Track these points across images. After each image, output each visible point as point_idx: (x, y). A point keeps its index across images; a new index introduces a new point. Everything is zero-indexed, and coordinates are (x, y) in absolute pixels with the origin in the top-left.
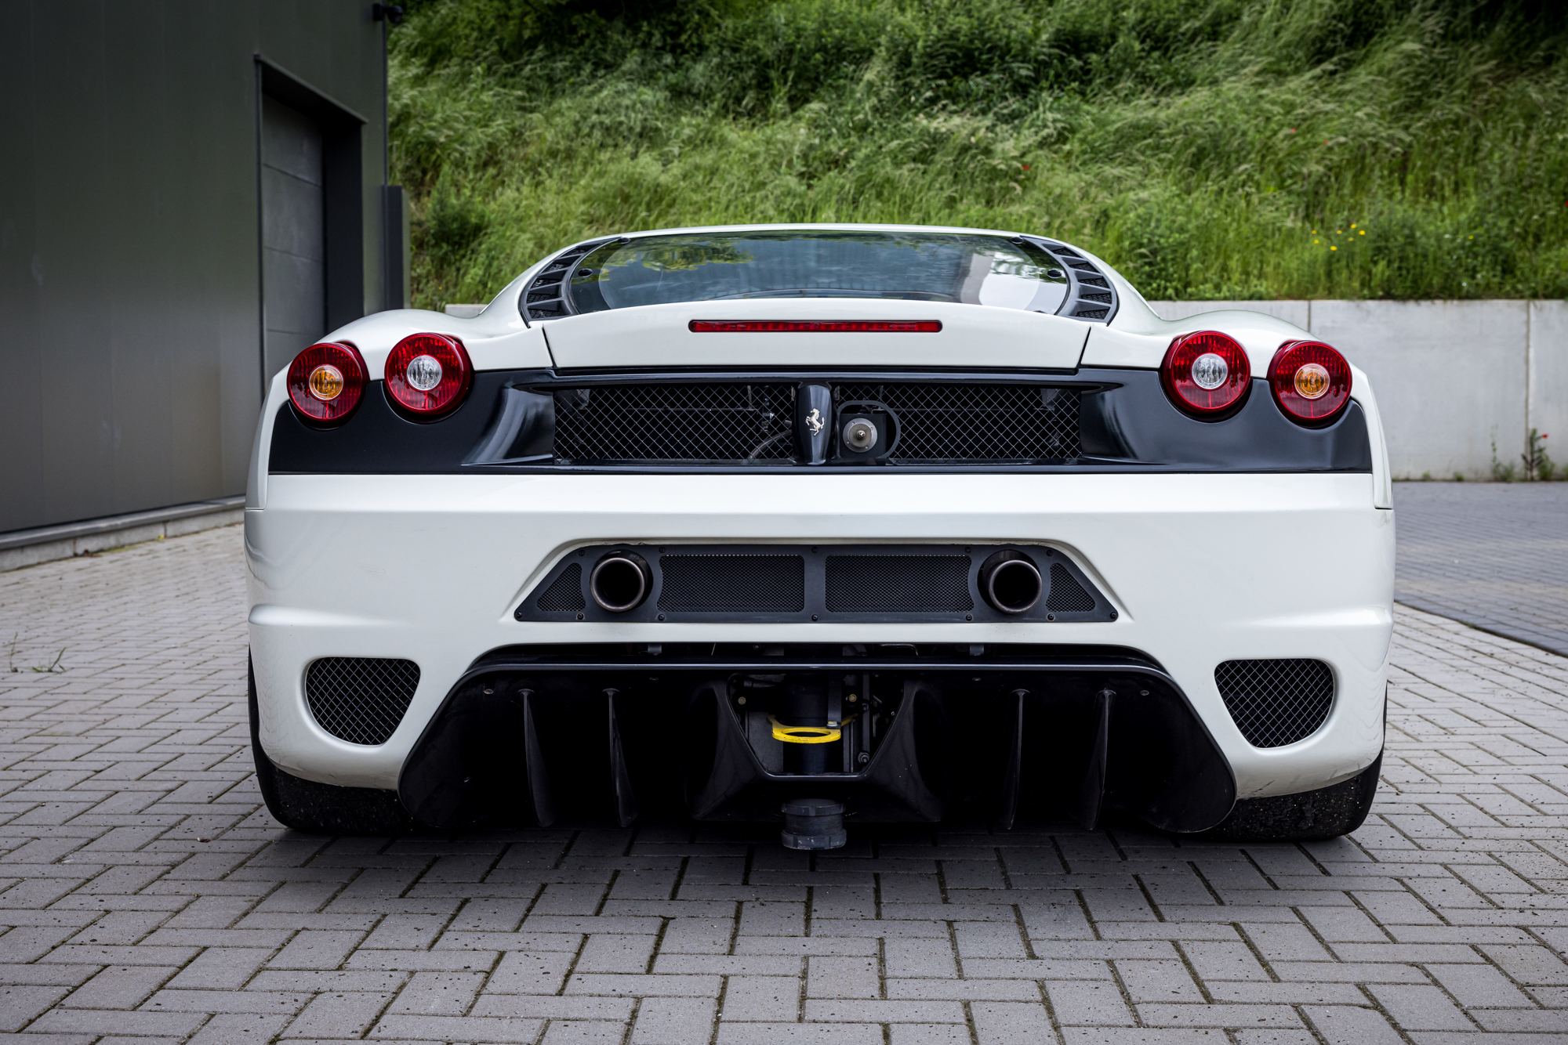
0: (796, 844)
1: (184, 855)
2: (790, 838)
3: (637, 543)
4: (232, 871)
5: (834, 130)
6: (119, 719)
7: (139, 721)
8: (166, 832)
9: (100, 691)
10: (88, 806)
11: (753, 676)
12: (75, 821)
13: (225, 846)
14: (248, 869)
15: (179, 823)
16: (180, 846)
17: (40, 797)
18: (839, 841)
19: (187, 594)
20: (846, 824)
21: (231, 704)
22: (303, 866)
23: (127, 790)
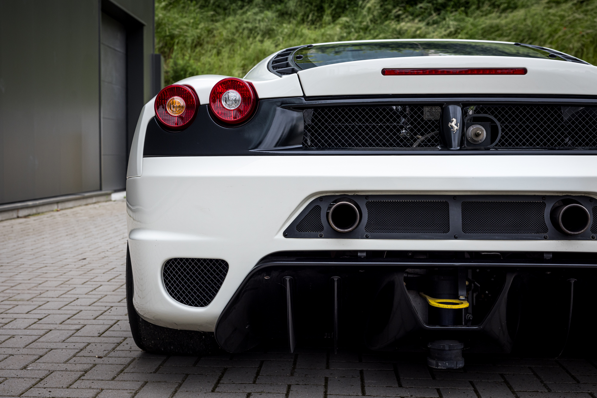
0: (438, 366)
1: (91, 365)
2: (434, 362)
3: (352, 194)
4: (118, 375)
5: (353, 30)
6: (47, 292)
7: (58, 293)
8: (79, 352)
9: (37, 279)
10: (37, 337)
11: (407, 270)
12: (30, 346)
13: (111, 360)
14: (126, 374)
15: (85, 347)
16: (88, 360)
17: (12, 332)
18: (461, 365)
19: (71, 234)
20: (465, 355)
21: (101, 285)
22: (155, 372)
23: (55, 329)
